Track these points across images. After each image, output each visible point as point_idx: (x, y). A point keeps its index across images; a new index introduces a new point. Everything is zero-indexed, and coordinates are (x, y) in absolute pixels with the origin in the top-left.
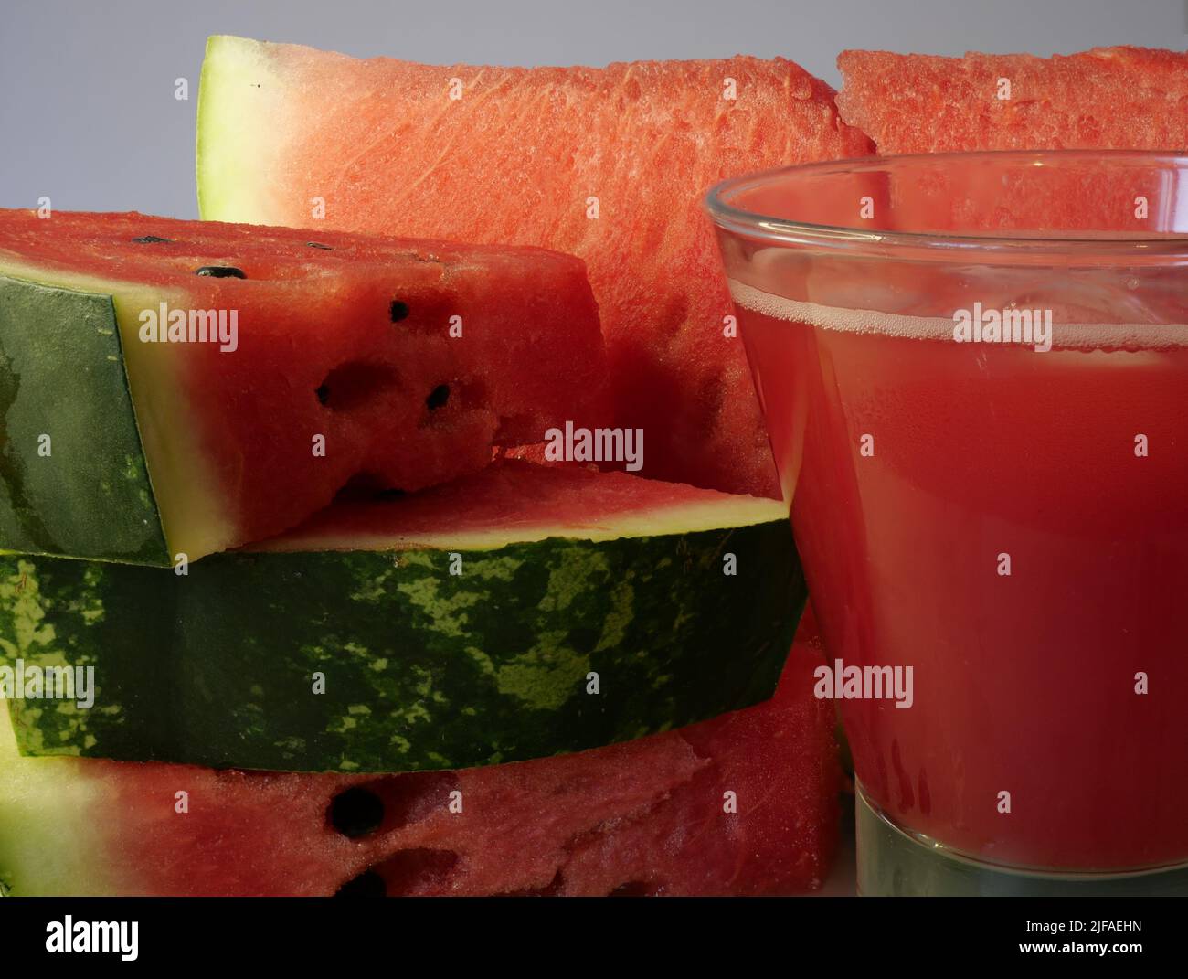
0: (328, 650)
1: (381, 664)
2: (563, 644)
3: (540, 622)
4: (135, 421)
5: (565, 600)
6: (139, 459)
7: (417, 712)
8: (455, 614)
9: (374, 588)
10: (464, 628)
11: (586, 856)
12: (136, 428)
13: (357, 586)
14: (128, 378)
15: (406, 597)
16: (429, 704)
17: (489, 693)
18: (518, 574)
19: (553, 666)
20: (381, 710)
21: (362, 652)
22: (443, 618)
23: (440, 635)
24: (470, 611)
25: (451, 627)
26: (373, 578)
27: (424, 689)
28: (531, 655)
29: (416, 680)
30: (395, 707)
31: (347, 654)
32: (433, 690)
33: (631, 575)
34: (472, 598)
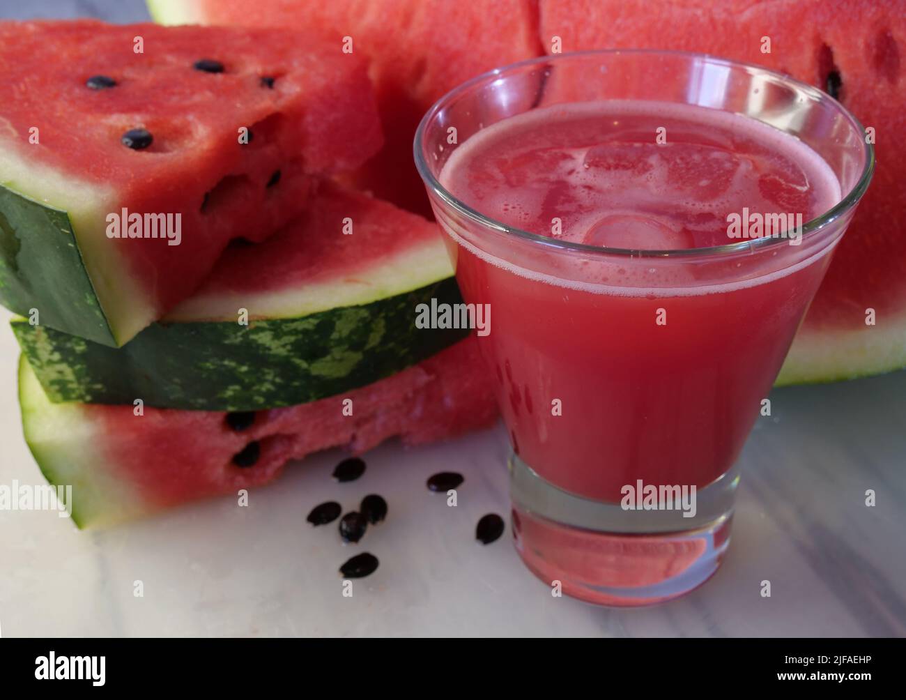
0: (213, 364)
1: (244, 369)
2: (347, 350)
3: (332, 344)
4: (88, 278)
5: (345, 333)
6: (93, 296)
7: (266, 387)
8: (284, 346)
9: (236, 338)
10: (289, 351)
11: (367, 427)
12: (89, 281)
13: (227, 337)
14: (81, 255)
15: (254, 341)
16: (273, 383)
17: (307, 375)
18: (318, 326)
19: (341, 360)
20: (247, 387)
21: (233, 364)
22: (277, 348)
23: (275, 356)
24: (292, 344)
25: (283, 352)
26: (235, 333)
27: (270, 377)
28: (328, 358)
29: (264, 374)
30: (253, 384)
31: (225, 366)
32: (275, 376)
33: (383, 314)
34: (292, 339)
